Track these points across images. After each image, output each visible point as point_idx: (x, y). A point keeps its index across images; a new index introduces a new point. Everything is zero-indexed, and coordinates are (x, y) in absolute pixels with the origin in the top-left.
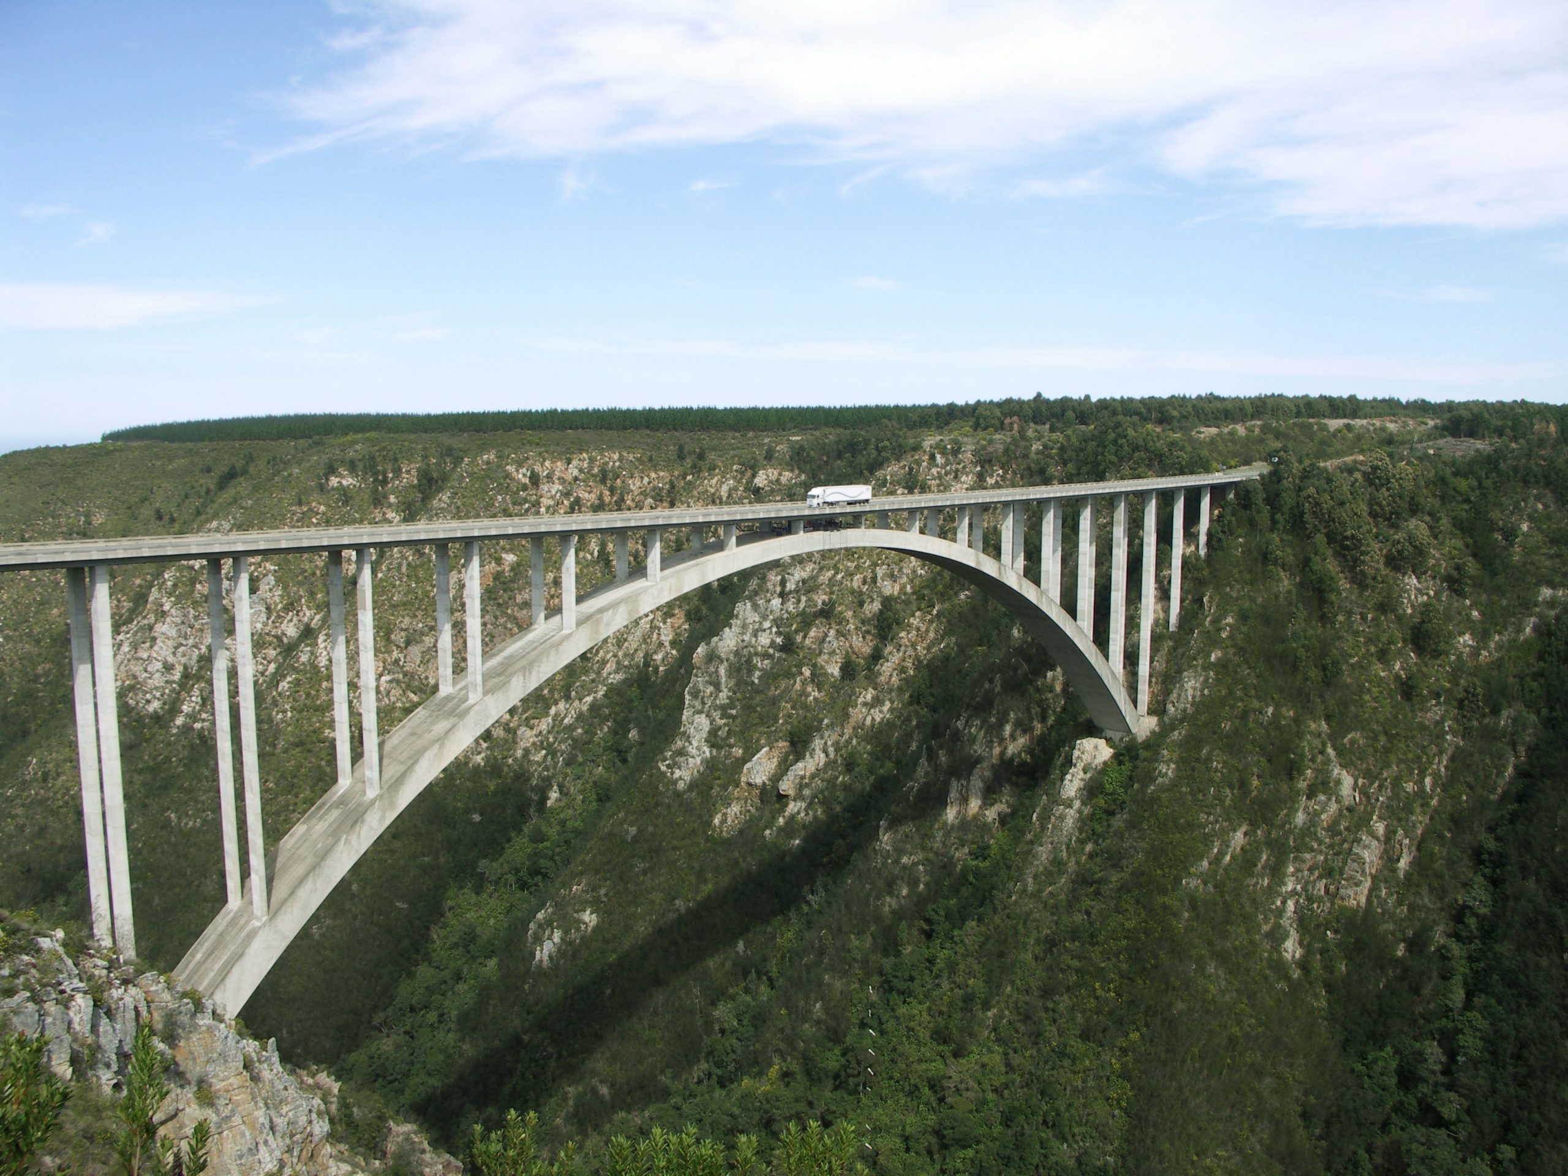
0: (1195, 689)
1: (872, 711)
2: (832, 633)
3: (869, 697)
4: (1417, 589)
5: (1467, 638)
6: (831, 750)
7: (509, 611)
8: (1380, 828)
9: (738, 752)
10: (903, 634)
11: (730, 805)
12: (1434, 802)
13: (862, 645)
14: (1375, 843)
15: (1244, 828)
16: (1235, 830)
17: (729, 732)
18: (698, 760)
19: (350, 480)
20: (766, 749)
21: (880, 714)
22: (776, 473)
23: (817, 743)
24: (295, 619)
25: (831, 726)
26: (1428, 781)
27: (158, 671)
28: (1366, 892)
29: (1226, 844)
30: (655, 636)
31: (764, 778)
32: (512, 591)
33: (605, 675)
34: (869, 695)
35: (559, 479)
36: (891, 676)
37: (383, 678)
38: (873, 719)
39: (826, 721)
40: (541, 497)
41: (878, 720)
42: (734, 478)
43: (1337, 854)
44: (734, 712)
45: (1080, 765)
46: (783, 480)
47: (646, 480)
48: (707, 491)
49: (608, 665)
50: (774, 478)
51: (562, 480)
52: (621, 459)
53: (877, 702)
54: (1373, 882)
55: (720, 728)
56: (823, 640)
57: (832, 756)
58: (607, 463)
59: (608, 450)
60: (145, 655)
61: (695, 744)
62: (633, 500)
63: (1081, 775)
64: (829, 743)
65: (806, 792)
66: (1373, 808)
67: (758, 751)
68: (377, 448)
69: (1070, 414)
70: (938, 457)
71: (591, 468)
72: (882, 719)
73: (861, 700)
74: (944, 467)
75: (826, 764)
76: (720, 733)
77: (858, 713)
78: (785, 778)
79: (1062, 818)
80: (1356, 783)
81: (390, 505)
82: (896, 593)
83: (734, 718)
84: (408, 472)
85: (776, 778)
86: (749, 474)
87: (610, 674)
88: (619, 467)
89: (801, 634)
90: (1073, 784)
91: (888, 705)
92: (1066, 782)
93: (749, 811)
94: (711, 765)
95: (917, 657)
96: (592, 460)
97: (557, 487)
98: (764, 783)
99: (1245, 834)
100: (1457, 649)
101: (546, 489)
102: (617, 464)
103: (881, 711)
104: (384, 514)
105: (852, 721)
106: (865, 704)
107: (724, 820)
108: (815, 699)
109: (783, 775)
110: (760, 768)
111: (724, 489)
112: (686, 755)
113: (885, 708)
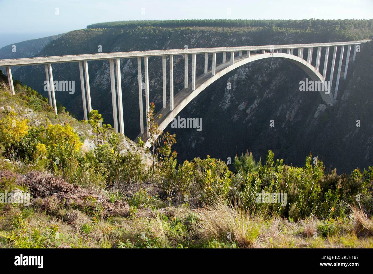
0: (349, 94)
1: (268, 95)
2: (260, 76)
6: (258, 103)
9: (237, 103)
10: (277, 77)
11: (235, 115)
13: (266, 79)
16: (356, 128)
17: (235, 98)
18: (228, 104)
19: (147, 38)
20: (244, 102)
22: (246, 37)
23: (256, 102)
24: (135, 69)
27: (105, 81)
29: (354, 131)
34: (268, 91)
36: (273, 87)
37: (156, 83)
38: (269, 97)
39: (258, 97)
42: (236, 38)
44: (236, 93)
45: (319, 110)
47: (215, 38)
48: (230, 41)
51: (196, 38)
52: (209, 33)
53: (269, 93)
55: (233, 97)
60: (103, 77)
61: (227, 101)
62: (212, 43)
63: (319, 113)
65: (252, 113)
67: (242, 103)
72: (271, 97)
73: (266, 92)
74: (288, 37)
75: (257, 106)
77: (265, 95)
79: (314, 122)
82: (275, 67)
83: (237, 95)
84: (160, 36)
88: (209, 35)
89: (253, 76)
90: (317, 115)
92: (315, 114)
93: (239, 116)
94: (230, 105)
95: (279, 83)
96: (202, 34)
97: (194, 40)
98: (243, 110)
99: (359, 129)
101: (192, 40)
105: (264, 97)
107: (234, 118)
108: (255, 91)
109: (247, 109)
110: (242, 106)
111: (234, 41)
112: (225, 103)
113: (271, 94)
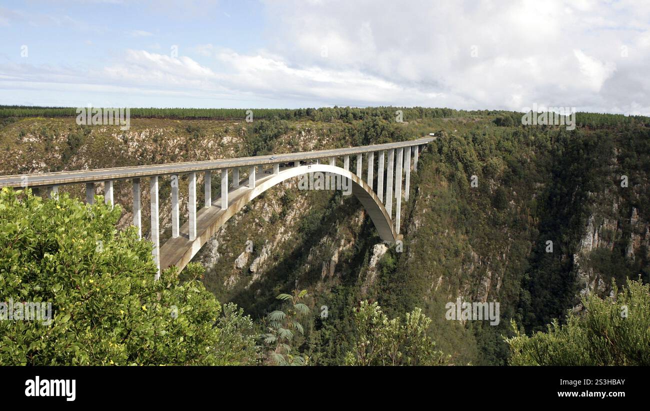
0: (419, 224)
1: (284, 236)
2: (266, 205)
3: (282, 230)
4: (494, 184)
5: (512, 202)
6: (269, 252)
7: (118, 198)
8: (490, 274)
9: (231, 255)
10: (294, 204)
11: (230, 277)
12: (507, 263)
13: (278, 209)
14: (488, 280)
15: (441, 277)
16: (439, 277)
17: (227, 247)
18: (215, 259)
20: (243, 254)
21: (288, 237)
22: (230, 138)
23: (264, 250)
25: (268, 243)
26: (504, 255)
28: (486, 298)
29: (436, 283)
30: (185, 207)
31: (243, 265)
32: (119, 189)
33: (164, 224)
34: (282, 229)
35: (136, 140)
36: (291, 221)
38: (285, 239)
39: (267, 240)
40: (129, 147)
41: (287, 239)
42: (213, 140)
43: (475, 285)
44: (228, 238)
45: (376, 255)
46: (234, 141)
47: (175, 141)
48: (202, 146)
49: (165, 220)
50: (229, 140)
51: (138, 141)
52: (164, 132)
53: (286, 232)
54: (488, 294)
55: (222, 245)
56: (263, 208)
57: (270, 254)
58: (157, 133)
59: (158, 127)
61: (213, 252)
62: (170, 150)
63: (377, 258)
64: (269, 250)
65: (261, 270)
66: (486, 266)
67: (240, 254)
68: (46, 125)
69: (351, 115)
70: (303, 132)
71: (150, 135)
72: (288, 239)
73: (280, 231)
74: (305, 136)
75: (268, 258)
76: (223, 247)
77: (279, 237)
78: (252, 264)
79: (370, 276)
80: (479, 257)
81: (56, 151)
82: (290, 188)
83: (229, 241)
84: (63, 136)
85: (249, 264)
86: (219, 138)
87: (166, 224)
89: (253, 205)
90: (374, 262)
91: (290, 233)
92: (371, 261)
93: (238, 279)
94: (219, 261)
95: (301, 213)
96: (151, 132)
97: (136, 143)
98: (243, 267)
99: (442, 278)
100: (509, 206)
101: (131, 144)
102: (162, 134)
103: (288, 236)
104: (53, 154)
105: (277, 240)
106: (281, 233)
107: (228, 284)
108: (262, 232)
109: (251, 263)
110: (242, 261)
111: (210, 145)
112: (210, 256)
113: (289, 235)
